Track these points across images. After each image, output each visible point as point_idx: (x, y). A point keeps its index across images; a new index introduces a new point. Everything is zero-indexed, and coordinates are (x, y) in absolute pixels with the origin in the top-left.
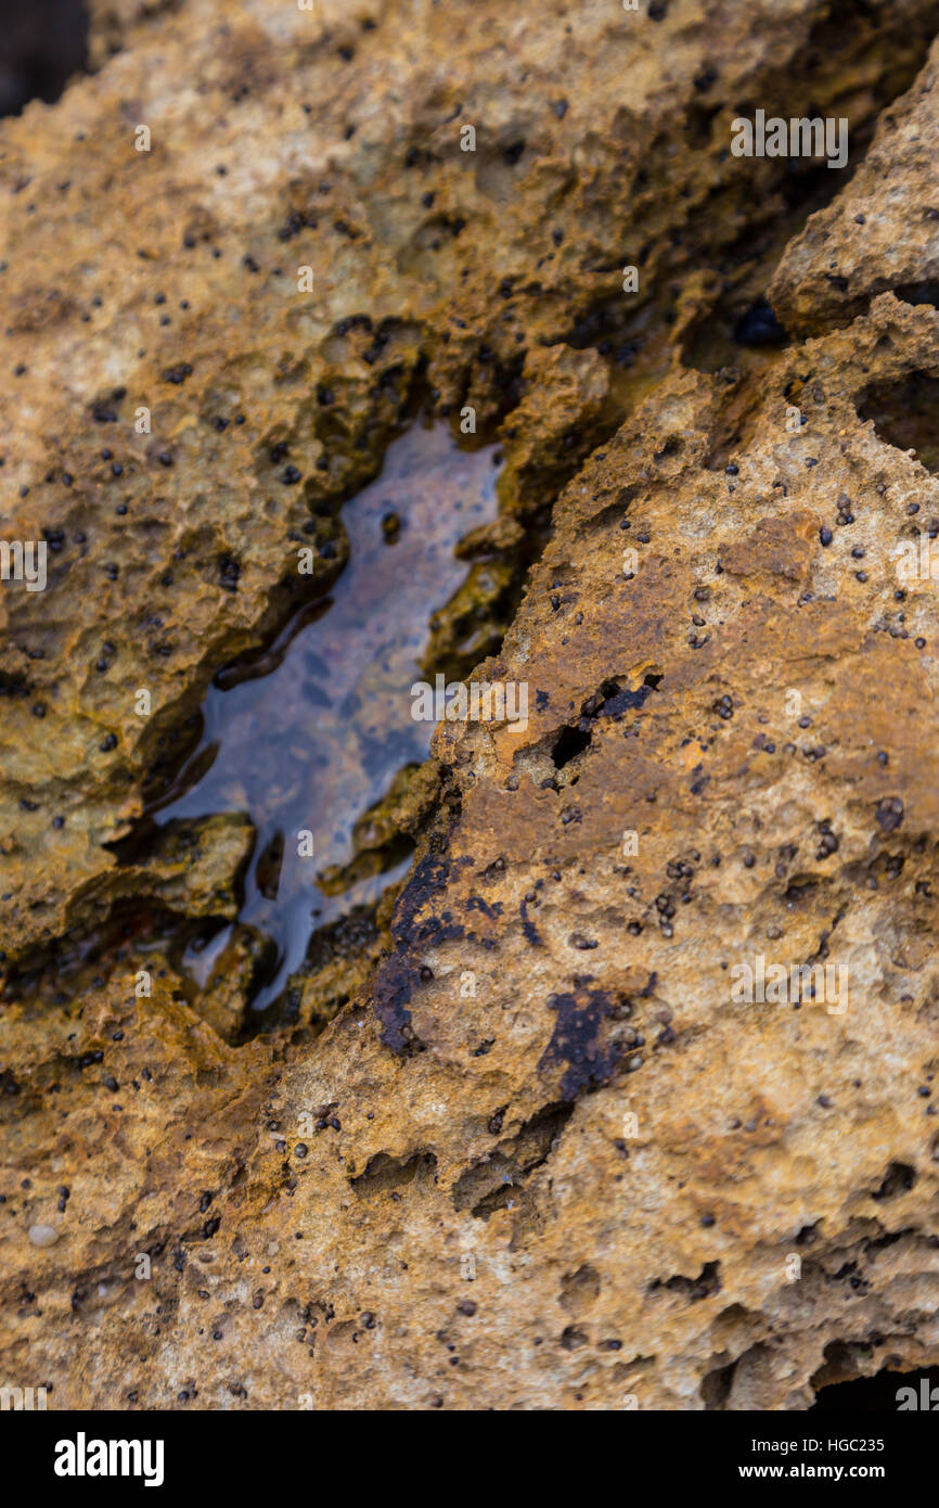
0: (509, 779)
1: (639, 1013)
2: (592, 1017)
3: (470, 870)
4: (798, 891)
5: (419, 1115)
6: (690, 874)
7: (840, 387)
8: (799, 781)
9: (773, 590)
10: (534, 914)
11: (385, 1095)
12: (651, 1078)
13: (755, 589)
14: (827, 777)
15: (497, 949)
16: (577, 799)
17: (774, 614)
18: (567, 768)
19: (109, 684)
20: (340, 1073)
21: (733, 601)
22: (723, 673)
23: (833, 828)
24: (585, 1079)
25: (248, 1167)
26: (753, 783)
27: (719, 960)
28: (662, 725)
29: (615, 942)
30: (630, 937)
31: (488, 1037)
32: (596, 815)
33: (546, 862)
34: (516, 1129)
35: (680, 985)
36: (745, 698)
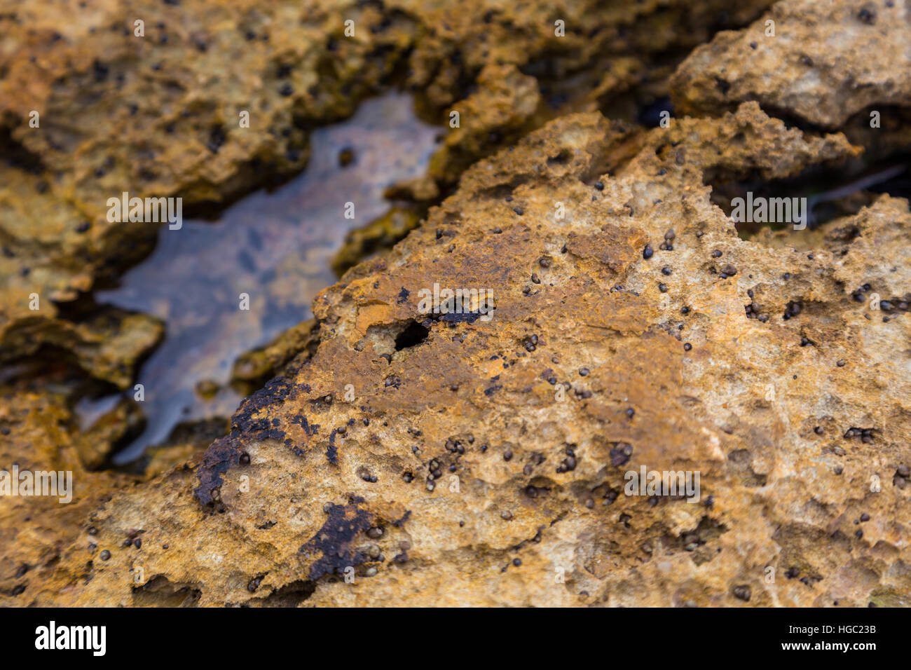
0: (359, 343)
1: (388, 538)
2: (352, 527)
3: (306, 395)
4: (534, 490)
5: (201, 558)
6: (462, 452)
7: (698, 158)
8: (564, 410)
9: (597, 274)
10: (339, 441)
11: (182, 536)
12: (379, 584)
13: (584, 269)
14: (586, 414)
15: (303, 458)
16: (402, 371)
17: (591, 290)
18: (403, 352)
19: (100, 188)
20: (156, 509)
21: (566, 274)
22: (539, 320)
23: (576, 452)
24: (330, 569)
25: (62, 555)
26: (531, 401)
27: (459, 519)
28: (482, 340)
29: (390, 482)
30: (402, 482)
31: (273, 520)
32: (411, 387)
33: (363, 408)
34: (267, 592)
35: (425, 528)
36: (548, 342)
